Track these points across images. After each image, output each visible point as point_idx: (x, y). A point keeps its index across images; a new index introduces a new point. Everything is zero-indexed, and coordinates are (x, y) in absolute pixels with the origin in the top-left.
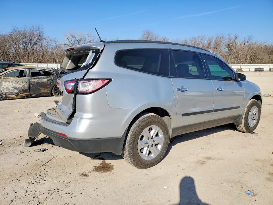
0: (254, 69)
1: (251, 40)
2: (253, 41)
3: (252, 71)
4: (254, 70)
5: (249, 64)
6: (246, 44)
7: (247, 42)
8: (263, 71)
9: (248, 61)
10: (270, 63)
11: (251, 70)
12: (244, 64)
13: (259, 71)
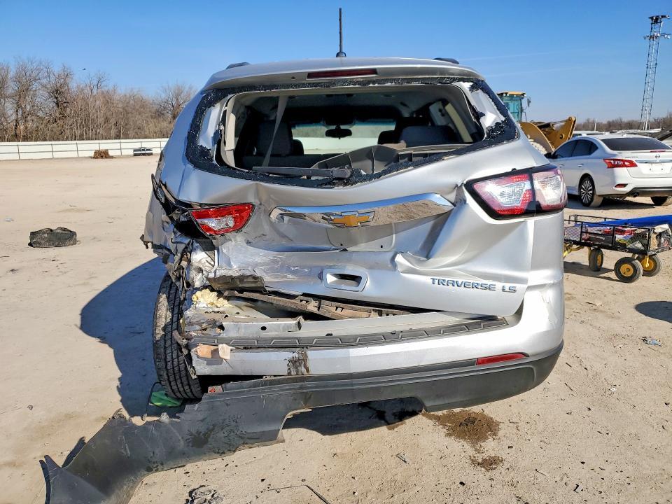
0: (132, 151)
1: (104, 83)
2: (108, 86)
3: (128, 156)
4: (131, 153)
5: (116, 138)
6: (95, 92)
7: (95, 87)
8: (151, 154)
9: (113, 132)
10: (159, 138)
11: (125, 152)
12: (106, 139)
13: (144, 154)
